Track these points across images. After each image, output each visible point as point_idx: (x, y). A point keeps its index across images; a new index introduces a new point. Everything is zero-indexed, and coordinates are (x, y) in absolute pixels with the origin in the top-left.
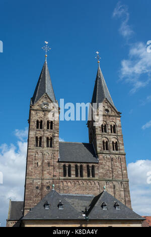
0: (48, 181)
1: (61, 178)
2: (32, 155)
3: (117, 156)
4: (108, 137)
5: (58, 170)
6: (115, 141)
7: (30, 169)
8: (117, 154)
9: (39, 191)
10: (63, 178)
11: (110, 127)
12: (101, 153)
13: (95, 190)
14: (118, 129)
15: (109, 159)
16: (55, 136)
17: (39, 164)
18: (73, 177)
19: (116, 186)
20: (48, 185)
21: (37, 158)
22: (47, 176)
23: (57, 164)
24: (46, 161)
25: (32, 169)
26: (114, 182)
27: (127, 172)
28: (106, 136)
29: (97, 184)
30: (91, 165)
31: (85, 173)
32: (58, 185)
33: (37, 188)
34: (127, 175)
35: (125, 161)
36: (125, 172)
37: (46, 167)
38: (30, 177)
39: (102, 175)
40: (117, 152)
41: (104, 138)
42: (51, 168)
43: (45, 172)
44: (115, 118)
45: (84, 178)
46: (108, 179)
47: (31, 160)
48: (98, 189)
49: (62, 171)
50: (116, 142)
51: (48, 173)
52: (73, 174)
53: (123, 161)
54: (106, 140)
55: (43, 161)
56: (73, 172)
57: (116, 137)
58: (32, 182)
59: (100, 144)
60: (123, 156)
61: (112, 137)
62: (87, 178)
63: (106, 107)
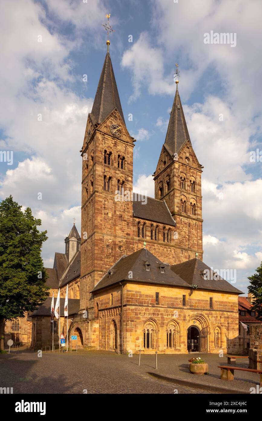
0: (120, 239)
1: (135, 238)
2: (101, 202)
3: (194, 221)
4: (187, 196)
5: (132, 227)
6: (193, 201)
7: (99, 221)
8: (194, 219)
9: (110, 251)
10: (138, 238)
11: (189, 183)
12: (178, 215)
13: (170, 258)
14: (197, 187)
15: (186, 224)
16: (128, 181)
17: (110, 215)
18: (148, 238)
19: (191, 256)
20: (121, 244)
21: (106, 206)
22: (119, 233)
23: (131, 219)
24: (118, 213)
25: (101, 220)
26: (189, 251)
27: (202, 242)
28: (185, 194)
29: (173, 251)
30: (168, 227)
31: (161, 237)
32: (131, 246)
33: (108, 246)
34: (202, 246)
35: (202, 229)
36: (200, 242)
37: (119, 222)
38: (99, 231)
39: (179, 241)
40: (194, 217)
41: (183, 197)
42: (124, 223)
43: (117, 228)
44: (195, 172)
45: (160, 242)
46: (184, 247)
47: (99, 208)
48: (173, 257)
49: (135, 229)
50: (194, 204)
51: (121, 229)
52: (148, 236)
53: (199, 229)
54: (184, 199)
55: (115, 211)
56: (149, 234)
57: (195, 197)
58: (101, 237)
59: (178, 203)
60: (200, 223)
61: (191, 196)
62: (162, 242)
63: (188, 155)
